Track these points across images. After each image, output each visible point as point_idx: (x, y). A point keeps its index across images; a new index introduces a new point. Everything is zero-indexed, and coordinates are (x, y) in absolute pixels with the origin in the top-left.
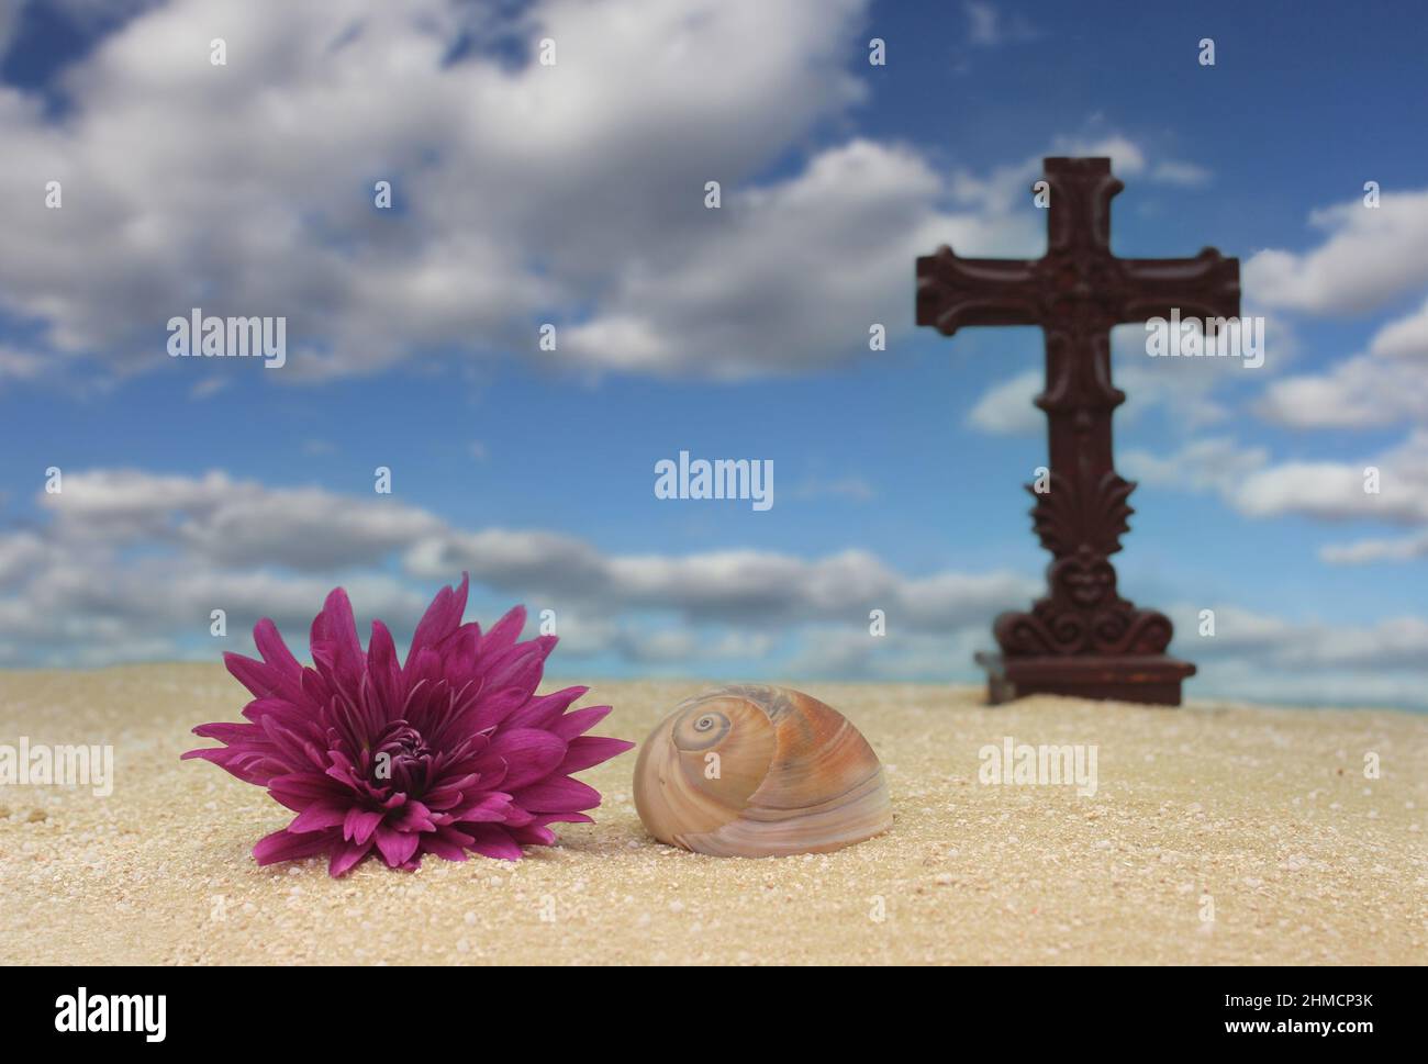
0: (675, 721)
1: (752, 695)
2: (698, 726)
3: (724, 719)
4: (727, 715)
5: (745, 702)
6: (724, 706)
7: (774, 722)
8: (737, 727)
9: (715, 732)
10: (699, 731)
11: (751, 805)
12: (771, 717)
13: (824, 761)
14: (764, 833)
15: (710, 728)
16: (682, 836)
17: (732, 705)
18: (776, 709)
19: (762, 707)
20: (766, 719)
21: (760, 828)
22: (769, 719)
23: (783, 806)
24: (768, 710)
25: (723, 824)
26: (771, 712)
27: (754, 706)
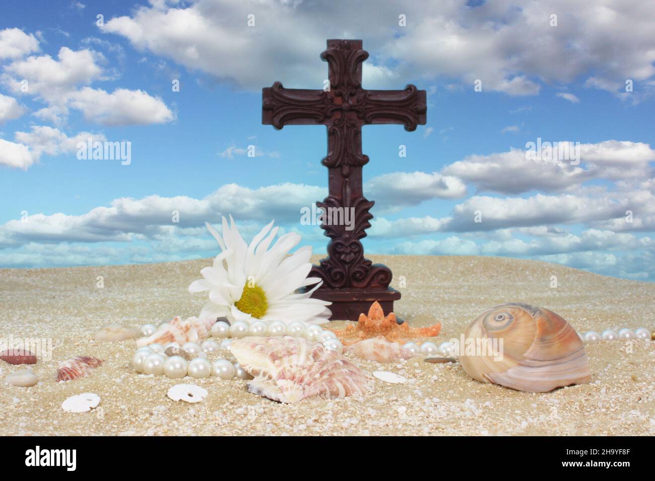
0: (484, 317)
1: (522, 306)
2: (497, 318)
3: (510, 315)
4: (510, 313)
5: (520, 309)
6: (509, 310)
7: (535, 318)
8: (517, 319)
9: (506, 321)
10: (498, 321)
11: (525, 358)
12: (533, 315)
13: (560, 338)
14: (531, 373)
15: (504, 319)
16: (488, 374)
17: (513, 309)
18: (535, 312)
19: (528, 311)
20: (531, 316)
21: (530, 370)
22: (532, 316)
23: (542, 359)
24: (531, 313)
25: (509, 368)
26: (533, 314)
27: (524, 311)
